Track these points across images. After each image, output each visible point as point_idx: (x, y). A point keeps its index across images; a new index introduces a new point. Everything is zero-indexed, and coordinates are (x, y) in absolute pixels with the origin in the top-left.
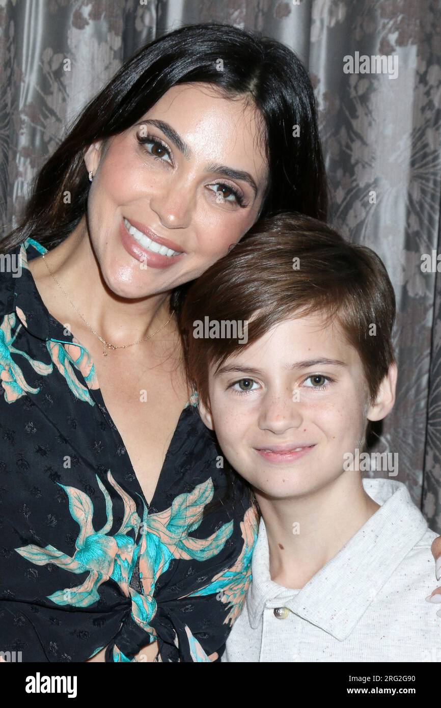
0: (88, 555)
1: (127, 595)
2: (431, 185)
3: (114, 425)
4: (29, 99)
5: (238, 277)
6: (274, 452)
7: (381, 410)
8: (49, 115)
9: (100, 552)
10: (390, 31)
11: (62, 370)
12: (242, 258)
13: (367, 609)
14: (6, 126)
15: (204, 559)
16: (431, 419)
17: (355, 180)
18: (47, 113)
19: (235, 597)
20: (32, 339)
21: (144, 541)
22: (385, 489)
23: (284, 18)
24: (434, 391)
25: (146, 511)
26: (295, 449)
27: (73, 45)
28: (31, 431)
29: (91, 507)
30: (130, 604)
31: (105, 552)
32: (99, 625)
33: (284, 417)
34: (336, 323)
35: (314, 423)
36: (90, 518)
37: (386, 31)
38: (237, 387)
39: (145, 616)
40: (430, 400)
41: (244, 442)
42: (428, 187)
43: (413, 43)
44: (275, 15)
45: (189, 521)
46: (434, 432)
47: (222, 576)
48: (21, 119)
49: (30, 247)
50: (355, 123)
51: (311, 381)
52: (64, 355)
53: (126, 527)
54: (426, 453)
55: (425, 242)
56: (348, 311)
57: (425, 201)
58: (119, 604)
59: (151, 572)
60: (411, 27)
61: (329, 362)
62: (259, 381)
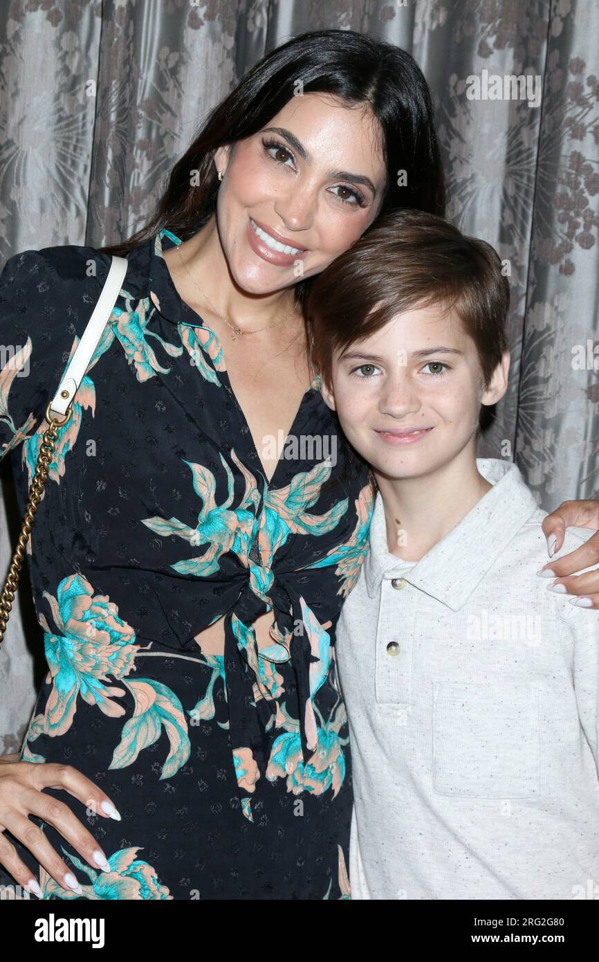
0: (210, 528)
1: (246, 565)
2: (525, 181)
3: (239, 405)
4: (146, 96)
5: (362, 269)
6: (393, 435)
7: (494, 396)
8: (165, 110)
9: (221, 525)
10: (488, 35)
11: (191, 353)
12: (366, 251)
13: (480, 582)
14: (124, 120)
15: (320, 535)
16: (521, 403)
17: (453, 175)
18: (163, 108)
19: (348, 570)
20: (164, 323)
21: (263, 516)
22: (497, 469)
23: (389, 20)
24: (526, 376)
25: (266, 487)
26: (414, 431)
27: (189, 45)
28: (161, 409)
29: (214, 483)
30: (249, 575)
31: (226, 526)
32: (218, 593)
33: (404, 403)
34: (454, 314)
35: (432, 408)
36: (213, 493)
37: (485, 34)
38: (359, 372)
39: (262, 586)
40: (521, 386)
41: (365, 424)
42: (522, 183)
43: (510, 47)
44: (380, 18)
45: (307, 498)
46: (525, 415)
47: (337, 550)
48: (138, 113)
49: (165, 237)
50: (453, 121)
51: (430, 367)
52: (194, 338)
53: (247, 502)
54: (517, 435)
55: (518, 235)
56: (466, 302)
57: (519, 196)
58: (238, 575)
59: (270, 545)
60: (509, 31)
61: (446, 351)
62: (380, 367)
